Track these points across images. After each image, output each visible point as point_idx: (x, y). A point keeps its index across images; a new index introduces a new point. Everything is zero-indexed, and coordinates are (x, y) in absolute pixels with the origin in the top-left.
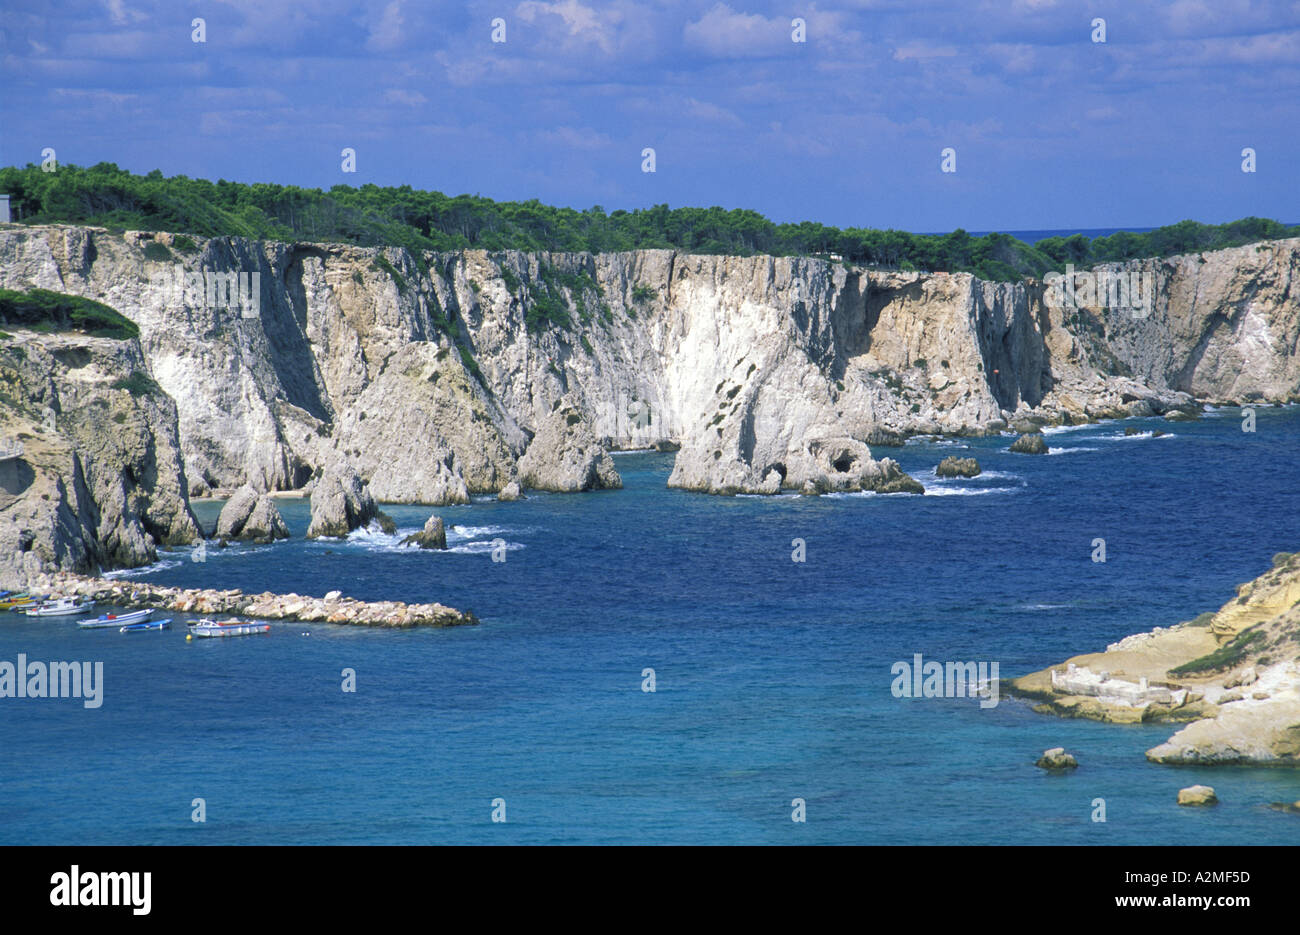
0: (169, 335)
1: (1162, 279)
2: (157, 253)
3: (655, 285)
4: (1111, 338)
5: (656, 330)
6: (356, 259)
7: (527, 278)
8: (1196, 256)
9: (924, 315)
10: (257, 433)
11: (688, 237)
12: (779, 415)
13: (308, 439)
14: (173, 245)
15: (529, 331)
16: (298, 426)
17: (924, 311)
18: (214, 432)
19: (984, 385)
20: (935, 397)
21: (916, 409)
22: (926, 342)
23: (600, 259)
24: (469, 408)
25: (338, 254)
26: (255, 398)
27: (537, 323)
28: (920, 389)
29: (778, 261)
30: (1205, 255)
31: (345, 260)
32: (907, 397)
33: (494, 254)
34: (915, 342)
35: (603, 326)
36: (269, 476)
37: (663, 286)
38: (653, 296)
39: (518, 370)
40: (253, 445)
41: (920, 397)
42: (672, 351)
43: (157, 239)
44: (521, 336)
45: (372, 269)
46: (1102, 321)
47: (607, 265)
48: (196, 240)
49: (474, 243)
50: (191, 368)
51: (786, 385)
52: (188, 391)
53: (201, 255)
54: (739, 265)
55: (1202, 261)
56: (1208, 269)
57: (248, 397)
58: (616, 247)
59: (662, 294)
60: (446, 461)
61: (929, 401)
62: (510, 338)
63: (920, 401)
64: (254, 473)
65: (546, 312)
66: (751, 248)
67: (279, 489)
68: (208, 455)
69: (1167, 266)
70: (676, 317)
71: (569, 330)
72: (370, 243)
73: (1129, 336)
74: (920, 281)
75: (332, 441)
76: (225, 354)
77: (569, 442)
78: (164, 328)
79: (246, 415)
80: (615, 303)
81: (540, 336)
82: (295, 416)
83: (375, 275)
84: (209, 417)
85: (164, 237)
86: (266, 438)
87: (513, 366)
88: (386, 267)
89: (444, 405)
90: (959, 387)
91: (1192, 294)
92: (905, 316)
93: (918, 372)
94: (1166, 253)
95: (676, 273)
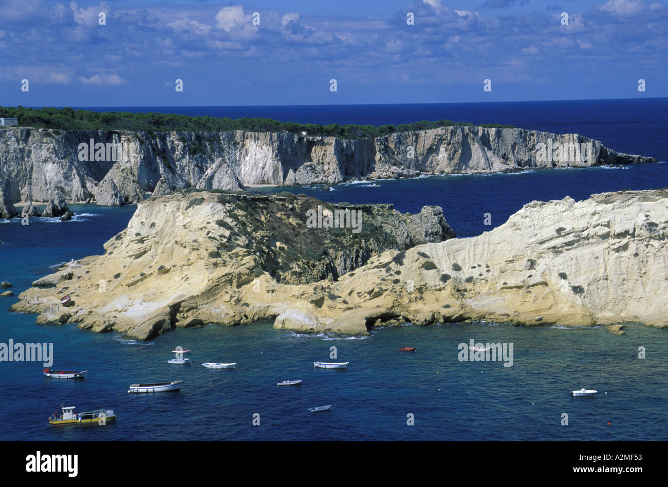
0: (50, 158)
1: (414, 137)
2: (48, 135)
3: (239, 141)
4: (397, 155)
5: (238, 154)
6: (129, 135)
7: (191, 140)
8: (424, 131)
9: (324, 149)
10: (76, 185)
11: (250, 127)
12: (220, 182)
13: (92, 187)
14: (53, 133)
15: (189, 154)
16: (90, 183)
17: (324, 148)
18: (62, 185)
19: (338, 170)
20: (324, 173)
21: (318, 177)
22: (324, 157)
23: (220, 133)
24: (132, 179)
25: (123, 133)
26: (76, 175)
27: (193, 152)
28: (320, 171)
29: (273, 134)
30: (427, 131)
31: (125, 135)
32: (316, 173)
33: (179, 133)
34: (321, 157)
35: (219, 152)
36: (79, 197)
37: (241, 141)
38: (239, 144)
39: (186, 166)
40: (74, 189)
41: (319, 173)
42: (242, 160)
43: (49, 131)
44: (187, 157)
45: (133, 138)
46: (394, 150)
47: (223, 135)
48: (61, 131)
49: (173, 129)
50: (56, 167)
51: (222, 173)
52: (55, 174)
53: (61, 136)
54: (262, 135)
55: (426, 132)
56: (427, 135)
57: (74, 175)
58: (226, 129)
59: (241, 143)
60: (115, 194)
61: (322, 174)
62: (183, 157)
63: (319, 174)
64: (74, 196)
65: (196, 149)
66: (266, 130)
67: (82, 201)
68: (61, 191)
69: (415, 134)
70: (244, 150)
71: (205, 154)
72: (133, 130)
73: (402, 155)
74: (322, 139)
75: (98, 188)
76: (67, 163)
77: (161, 188)
78: (48, 156)
79: (73, 180)
80: (225, 146)
81: (193, 156)
82: (90, 180)
83: (133, 139)
84: (61, 181)
85: (51, 130)
86: (79, 187)
87: (184, 164)
88: (137, 137)
89: (125, 178)
90: (331, 170)
91: (423, 142)
92: (318, 149)
93: (321, 166)
94: (416, 130)
95: (245, 137)
